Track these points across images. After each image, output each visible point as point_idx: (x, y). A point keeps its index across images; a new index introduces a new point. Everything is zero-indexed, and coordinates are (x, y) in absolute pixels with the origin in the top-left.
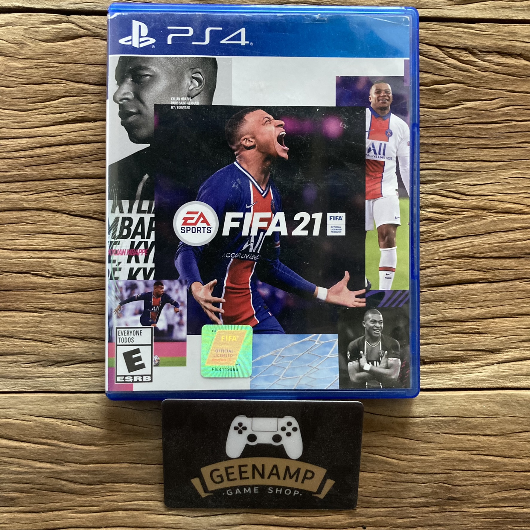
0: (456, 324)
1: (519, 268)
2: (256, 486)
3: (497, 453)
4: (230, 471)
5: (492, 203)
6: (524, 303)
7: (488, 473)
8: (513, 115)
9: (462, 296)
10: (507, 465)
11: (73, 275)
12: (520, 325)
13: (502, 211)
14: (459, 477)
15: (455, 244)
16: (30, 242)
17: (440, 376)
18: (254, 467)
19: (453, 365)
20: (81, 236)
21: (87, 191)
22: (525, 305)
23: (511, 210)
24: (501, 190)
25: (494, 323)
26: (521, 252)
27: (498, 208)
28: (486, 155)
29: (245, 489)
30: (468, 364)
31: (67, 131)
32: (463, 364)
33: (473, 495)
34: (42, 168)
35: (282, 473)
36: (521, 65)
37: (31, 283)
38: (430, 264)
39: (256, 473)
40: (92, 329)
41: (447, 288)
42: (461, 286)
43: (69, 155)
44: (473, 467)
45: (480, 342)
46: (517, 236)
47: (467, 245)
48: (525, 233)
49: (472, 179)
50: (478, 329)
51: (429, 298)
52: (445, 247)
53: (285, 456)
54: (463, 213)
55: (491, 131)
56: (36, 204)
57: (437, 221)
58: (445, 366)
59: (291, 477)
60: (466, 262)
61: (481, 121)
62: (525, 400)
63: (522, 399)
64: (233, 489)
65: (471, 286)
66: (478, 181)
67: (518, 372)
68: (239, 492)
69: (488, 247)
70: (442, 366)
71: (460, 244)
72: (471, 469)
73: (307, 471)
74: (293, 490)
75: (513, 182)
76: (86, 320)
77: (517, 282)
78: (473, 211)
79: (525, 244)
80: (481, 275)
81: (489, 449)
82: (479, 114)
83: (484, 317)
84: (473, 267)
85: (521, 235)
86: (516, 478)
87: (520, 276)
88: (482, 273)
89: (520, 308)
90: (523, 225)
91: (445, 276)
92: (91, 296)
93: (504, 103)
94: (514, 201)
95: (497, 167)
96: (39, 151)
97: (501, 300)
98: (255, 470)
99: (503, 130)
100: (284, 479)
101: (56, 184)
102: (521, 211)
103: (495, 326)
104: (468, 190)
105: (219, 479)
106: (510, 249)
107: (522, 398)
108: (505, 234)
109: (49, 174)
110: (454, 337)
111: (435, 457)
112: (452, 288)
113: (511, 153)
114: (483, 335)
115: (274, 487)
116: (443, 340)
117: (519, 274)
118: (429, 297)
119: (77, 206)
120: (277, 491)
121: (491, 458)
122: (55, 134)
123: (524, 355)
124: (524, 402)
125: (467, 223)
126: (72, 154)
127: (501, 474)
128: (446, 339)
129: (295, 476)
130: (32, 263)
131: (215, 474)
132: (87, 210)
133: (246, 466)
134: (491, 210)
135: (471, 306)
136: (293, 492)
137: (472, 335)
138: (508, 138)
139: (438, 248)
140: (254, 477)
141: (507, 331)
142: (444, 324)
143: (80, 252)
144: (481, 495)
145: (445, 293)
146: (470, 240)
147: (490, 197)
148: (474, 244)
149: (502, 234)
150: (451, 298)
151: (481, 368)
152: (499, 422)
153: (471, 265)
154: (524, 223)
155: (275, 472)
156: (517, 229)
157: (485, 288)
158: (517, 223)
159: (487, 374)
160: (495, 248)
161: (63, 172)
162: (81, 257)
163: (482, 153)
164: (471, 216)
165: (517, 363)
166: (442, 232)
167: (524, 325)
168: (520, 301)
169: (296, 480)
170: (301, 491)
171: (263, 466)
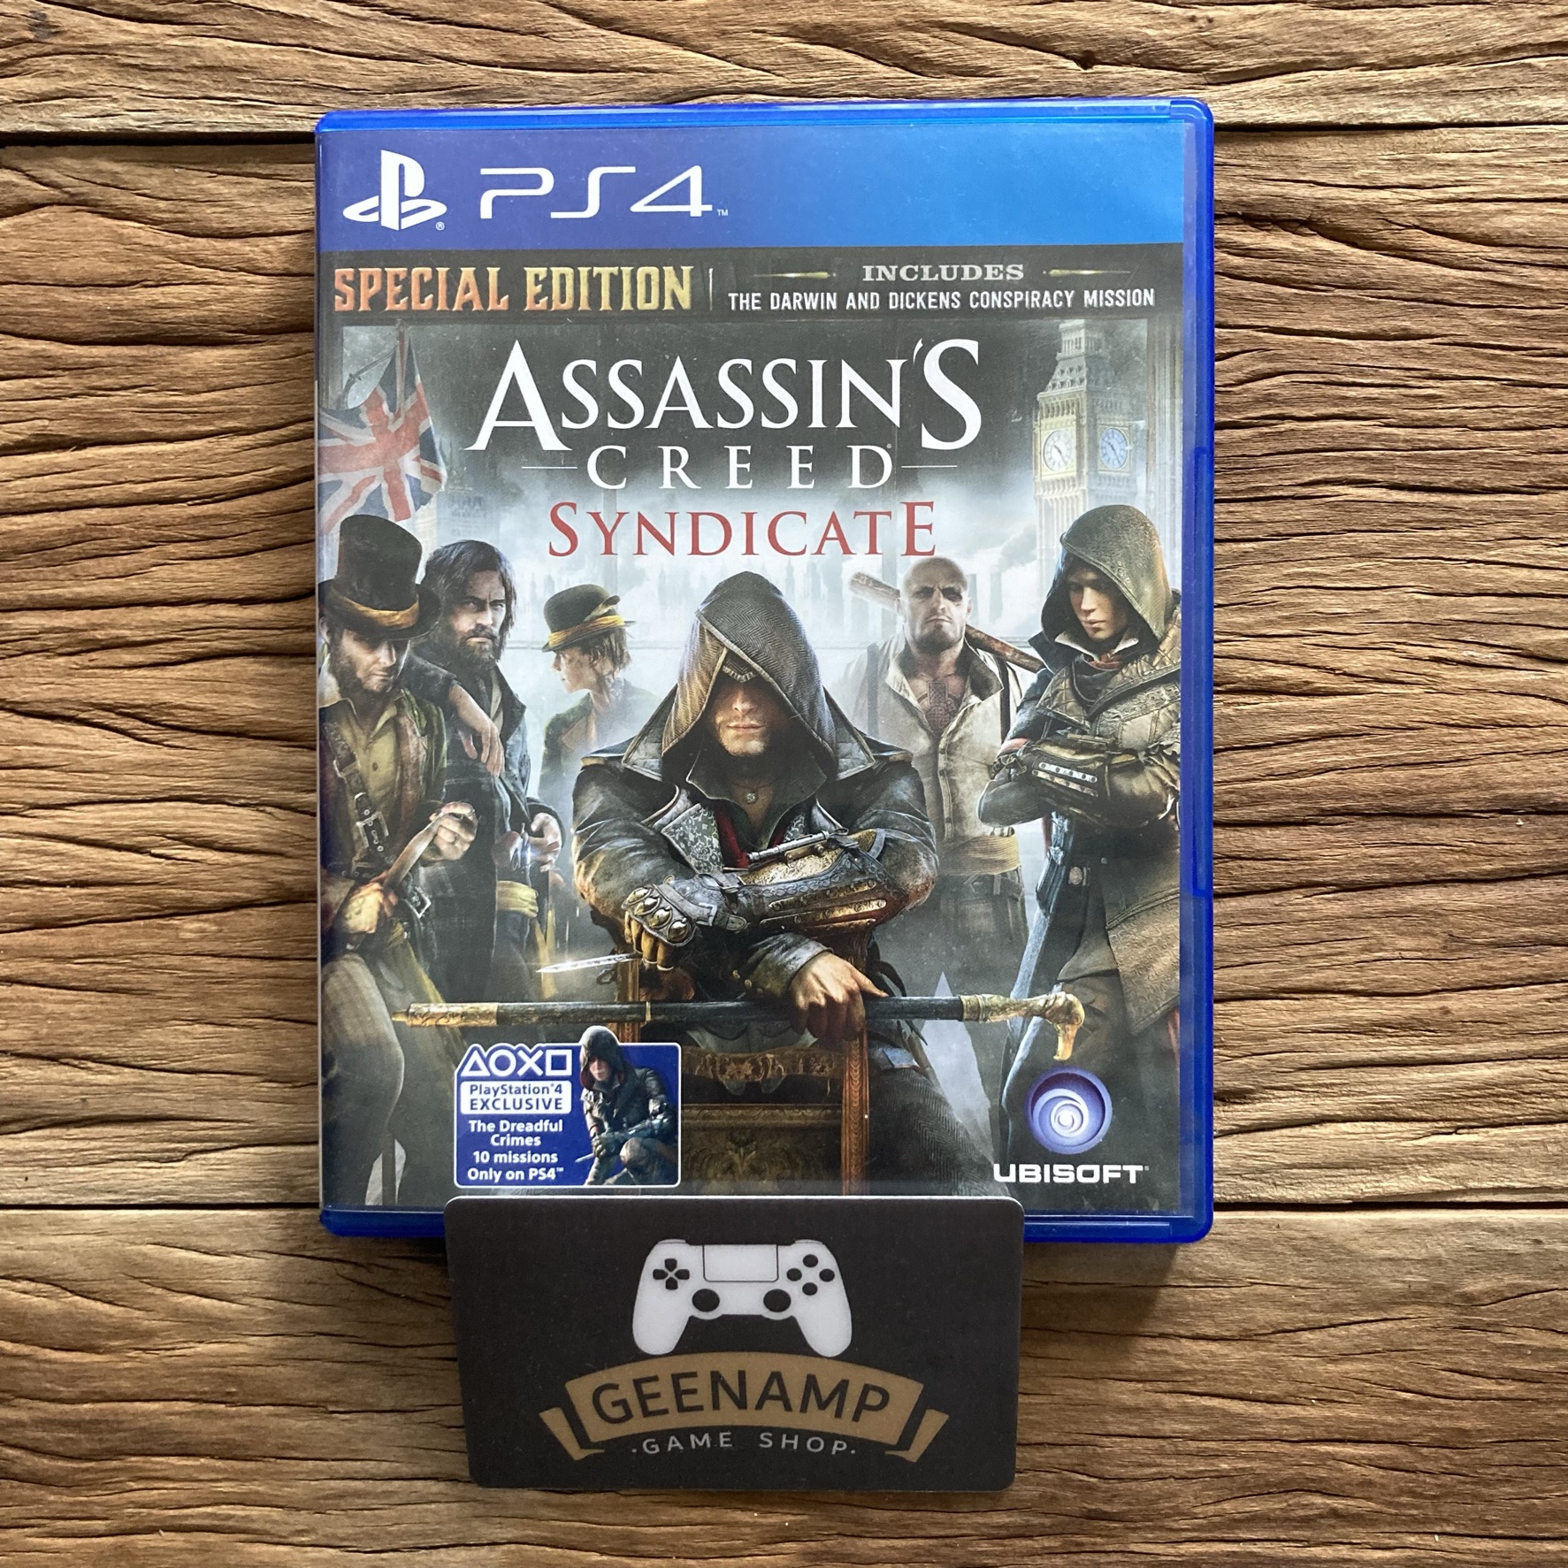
1: (1303, 854)
2: (724, 1429)
3: (1233, 1389)
4: (648, 1388)
6: (1316, 956)
7: (1204, 1444)
8: (1287, 401)
10: (1259, 1423)
11: (25, 882)
12: (1302, 1021)
13: (1250, 688)
14: (1121, 1456)
18: (716, 1378)
20: (45, 772)
21: (61, 646)
22: (1321, 962)
23: (1279, 683)
24: (1249, 626)
26: (1306, 808)
27: (1241, 680)
29: (693, 1437)
33: (1160, 1506)
35: (795, 1394)
39: (722, 1393)
43: (11, 544)
44: (1160, 1427)
46: (1296, 762)
48: (1318, 752)
53: (803, 1349)
59: (823, 1405)
62: (1314, 1238)
63: (1305, 1235)
64: (661, 1437)
67: (1297, 1159)
68: (678, 1444)
72: (1156, 1434)
73: (867, 1389)
74: (830, 1438)
75: (1283, 600)
76: (63, 1007)
77: (1296, 897)
79: (1318, 783)
81: (1206, 1378)
85: (1308, 757)
86: (1286, 1459)
87: (1304, 878)
89: (1304, 972)
90: (1314, 727)
92: (74, 939)
93: (1255, 366)
94: (1289, 657)
95: (1236, 558)
97: (1245, 947)
98: (720, 1387)
99: (1255, 448)
100: (804, 1409)
102: (1310, 686)
103: (1229, 1023)
105: (617, 1412)
106: (1272, 799)
107: (1304, 1231)
108: (1261, 756)
111: (1050, 1398)
113: (1278, 515)
115: (777, 1433)
117: (1300, 872)
119: (36, 689)
120: (784, 1441)
121: (1216, 1402)
123: (1316, 1109)
124: (1310, 1242)
126: (19, 542)
127: (1243, 1448)
129: (836, 1399)
131: (607, 1398)
132: (61, 700)
133: (693, 1374)
134: (1221, 685)
136: (829, 1445)
138: (1270, 470)
140: (716, 1406)
141: (1264, 1039)
143: (45, 818)
144: (1185, 1508)
149: (1249, 754)
152: (1237, 1301)
154: (1316, 721)
155: (775, 1390)
156: (1295, 740)
158: (1296, 722)
160: (1230, 797)
162: (46, 830)
165: (1296, 1131)
167: (1315, 1021)
168: (1304, 951)
169: (838, 1414)
170: (852, 1442)
171: (742, 1375)
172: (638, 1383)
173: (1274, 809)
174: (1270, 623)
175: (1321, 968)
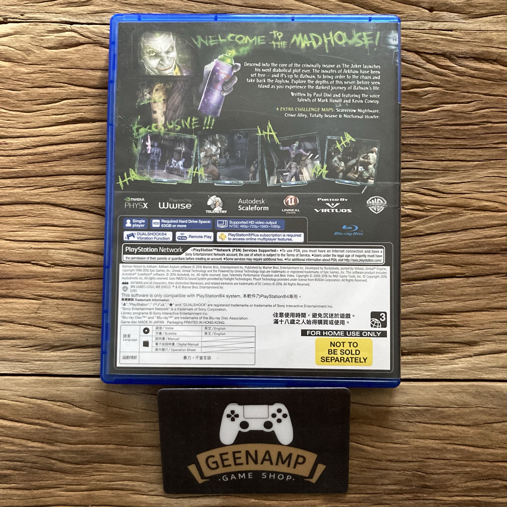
0: (433, 316)
1: (495, 263)
2: (250, 471)
3: (470, 443)
4: (224, 457)
5: (469, 200)
6: (500, 297)
7: (461, 462)
8: (489, 117)
9: (440, 290)
11: (70, 265)
12: (495, 319)
13: (478, 209)
14: (433, 466)
15: (432, 240)
16: (31, 234)
17: (417, 367)
18: (248, 453)
19: (430, 357)
20: (78, 228)
21: (85, 187)
22: (501, 299)
23: (487, 207)
24: (478, 189)
25: (470, 316)
26: (496, 248)
27: (475, 206)
28: (463, 155)
29: (239, 475)
30: (445, 355)
31: (67, 130)
32: (440, 356)
34: (44, 165)
35: (274, 458)
36: (497, 70)
37: (31, 272)
38: (409, 259)
39: (249, 458)
40: (86, 316)
41: (424, 281)
42: (438, 280)
43: (69, 153)
44: (446, 456)
45: (456, 334)
46: (493, 233)
47: (444, 241)
48: (500, 230)
49: (449, 178)
50: (455, 322)
51: (407, 292)
52: (423, 242)
53: (277, 442)
54: (440, 210)
55: (468, 133)
56: (37, 199)
57: (415, 217)
58: (422, 357)
59: (283, 463)
60: (443, 257)
61: (458, 122)
62: (497, 392)
63: (494, 390)
64: (229, 474)
65: (448, 280)
66: (455, 179)
67: (494, 365)
68: (234, 477)
69: (465, 243)
70: (420, 357)
71: (437, 240)
72: (444, 458)
73: (298, 456)
74: (286, 474)
75: (488, 181)
76: (81, 308)
77: (493, 277)
78: (450, 208)
79: (501, 240)
80: (458, 270)
81: (462, 439)
82: (456, 116)
83: (460, 310)
84: (449, 262)
85: (497, 232)
86: (488, 468)
87: (496, 271)
88: (458, 268)
89: (496, 302)
90: (499, 222)
91: (423, 270)
92: (86, 285)
93: (480, 106)
94: (490, 199)
95: (473, 167)
96: (41, 149)
97: (477, 294)
98: (249, 456)
99: (479, 132)
100: (277, 464)
101: (56, 180)
102: (497, 209)
103: (471, 319)
104: (445, 188)
105: (214, 466)
106: (485, 245)
108: (481, 231)
109: (50, 170)
110: (431, 329)
111: (409, 445)
112: (430, 282)
113: (487, 153)
114: (460, 328)
115: (268, 473)
116: (421, 332)
117: (494, 269)
118: (408, 290)
119: (76, 201)
120: (270, 476)
121: (465, 447)
122: (56, 134)
123: (500, 348)
125: (444, 220)
126: (72, 152)
127: (474, 464)
128: (424, 331)
129: (287, 461)
130: (32, 253)
131: (211, 460)
132: (84, 205)
133: (239, 452)
134: (468, 207)
135: (448, 299)
136: (285, 477)
137: (449, 328)
138: (485, 138)
139: (416, 243)
140: (247, 463)
141: (483, 324)
142: (422, 316)
143: (77, 244)
145: (422, 287)
146: (447, 236)
147: (466, 195)
148: (451, 240)
149: (478, 231)
150: (428, 291)
151: (458, 360)
152: (472, 413)
153: (448, 261)
154: (499, 220)
156: (493, 226)
157: (462, 282)
158: (493, 220)
159: (464, 365)
160: (471, 244)
161: (63, 169)
162: (78, 248)
163: (459, 154)
164: (449, 213)
165: (493, 355)
166: (420, 228)
167: (500, 319)
168: (495, 295)
169: (289, 466)
170: (293, 475)
171: (256, 452)
172: (221, 455)
173: (486, 248)
174: (485, 188)
175: (502, 301)
